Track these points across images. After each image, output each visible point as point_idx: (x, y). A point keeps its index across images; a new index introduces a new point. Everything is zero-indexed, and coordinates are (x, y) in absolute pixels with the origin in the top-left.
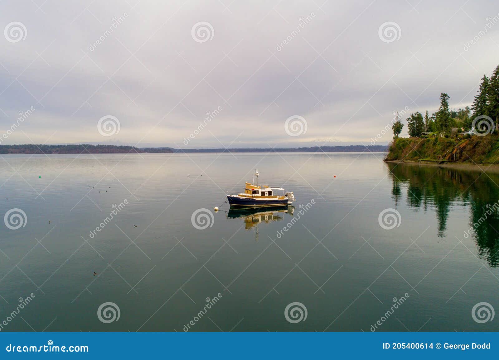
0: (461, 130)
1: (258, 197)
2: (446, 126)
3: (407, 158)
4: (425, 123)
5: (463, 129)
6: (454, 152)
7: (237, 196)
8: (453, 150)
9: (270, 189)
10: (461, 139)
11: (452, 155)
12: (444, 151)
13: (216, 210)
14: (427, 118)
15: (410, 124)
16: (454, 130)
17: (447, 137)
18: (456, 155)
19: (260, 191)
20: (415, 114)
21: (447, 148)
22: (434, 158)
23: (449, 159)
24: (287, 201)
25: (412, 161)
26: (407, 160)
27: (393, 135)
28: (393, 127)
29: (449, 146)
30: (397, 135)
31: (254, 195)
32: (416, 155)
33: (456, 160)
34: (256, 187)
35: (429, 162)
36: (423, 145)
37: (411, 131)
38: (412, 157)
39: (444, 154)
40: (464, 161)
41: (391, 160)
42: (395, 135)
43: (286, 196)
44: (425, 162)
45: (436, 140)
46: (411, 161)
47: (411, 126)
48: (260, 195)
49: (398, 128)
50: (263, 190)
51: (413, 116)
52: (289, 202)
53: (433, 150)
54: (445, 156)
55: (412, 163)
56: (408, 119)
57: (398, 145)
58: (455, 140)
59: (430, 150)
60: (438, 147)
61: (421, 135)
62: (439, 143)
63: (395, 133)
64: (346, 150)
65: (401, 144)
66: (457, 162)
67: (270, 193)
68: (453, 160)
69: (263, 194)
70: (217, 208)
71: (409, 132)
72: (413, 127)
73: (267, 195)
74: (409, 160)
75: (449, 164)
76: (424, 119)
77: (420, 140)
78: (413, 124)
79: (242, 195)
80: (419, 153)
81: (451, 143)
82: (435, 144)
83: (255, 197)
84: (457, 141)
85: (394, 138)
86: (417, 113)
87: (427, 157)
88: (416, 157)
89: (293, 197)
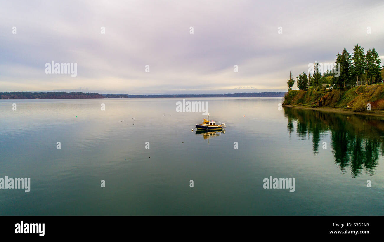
0: (328, 85)
1: (209, 125)
2: (317, 83)
3: (294, 104)
4: (308, 80)
5: (330, 85)
6: (321, 101)
7: (200, 125)
8: (320, 99)
9: (214, 122)
10: (327, 92)
11: (320, 103)
12: (316, 99)
13: (192, 130)
14: (309, 77)
15: (299, 81)
16: (324, 85)
17: (318, 90)
18: (322, 103)
19: (210, 123)
20: (302, 74)
21: (318, 98)
22: (310, 104)
23: (318, 105)
24: (222, 127)
25: (298, 106)
26: (294, 105)
27: (288, 88)
28: (288, 82)
29: (319, 96)
30: (290, 87)
31: (207, 124)
32: (300, 102)
33: (322, 105)
34: (208, 121)
35: (307, 107)
36: (304, 95)
37: (299, 85)
38: (297, 103)
39: (315, 102)
40: (326, 106)
41: (286, 105)
42: (289, 88)
43: (222, 125)
44: (305, 106)
45: (311, 92)
46: (296, 106)
47: (299, 82)
48: (210, 124)
49: (291, 83)
50: (211, 122)
51: (300, 76)
52: (223, 128)
53: (309, 99)
54: (316, 103)
55: (297, 107)
56: (298, 77)
57: (290, 94)
58: (323, 93)
59: (308, 99)
60: (312, 97)
61: (305, 88)
62: (313, 94)
63: (289, 86)
64: (260, 95)
65: (292, 94)
66: (322, 107)
67: (214, 124)
68: (320, 105)
69: (211, 124)
70: (193, 130)
71: (298, 86)
72: (301, 82)
73: (213, 125)
74: (296, 105)
75: (318, 108)
76: (308, 77)
77: (303, 91)
78: (301, 80)
79: (202, 124)
80: (302, 101)
81: (320, 94)
82: (311, 95)
83: (207, 125)
84: (324, 93)
85: (289, 90)
86: (303, 73)
87: (306, 103)
88: (300, 103)
89: (225, 126)
